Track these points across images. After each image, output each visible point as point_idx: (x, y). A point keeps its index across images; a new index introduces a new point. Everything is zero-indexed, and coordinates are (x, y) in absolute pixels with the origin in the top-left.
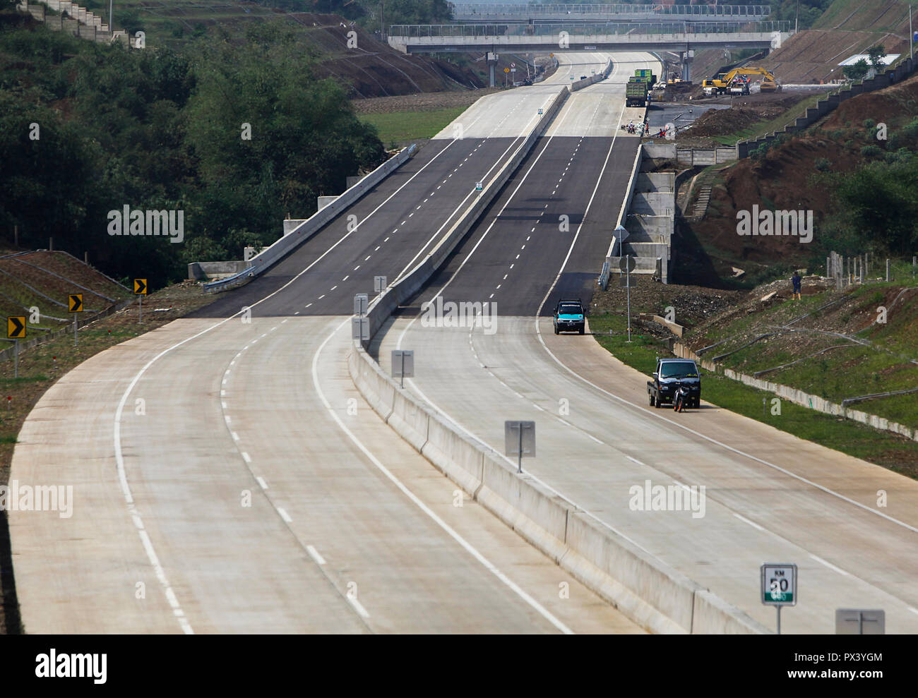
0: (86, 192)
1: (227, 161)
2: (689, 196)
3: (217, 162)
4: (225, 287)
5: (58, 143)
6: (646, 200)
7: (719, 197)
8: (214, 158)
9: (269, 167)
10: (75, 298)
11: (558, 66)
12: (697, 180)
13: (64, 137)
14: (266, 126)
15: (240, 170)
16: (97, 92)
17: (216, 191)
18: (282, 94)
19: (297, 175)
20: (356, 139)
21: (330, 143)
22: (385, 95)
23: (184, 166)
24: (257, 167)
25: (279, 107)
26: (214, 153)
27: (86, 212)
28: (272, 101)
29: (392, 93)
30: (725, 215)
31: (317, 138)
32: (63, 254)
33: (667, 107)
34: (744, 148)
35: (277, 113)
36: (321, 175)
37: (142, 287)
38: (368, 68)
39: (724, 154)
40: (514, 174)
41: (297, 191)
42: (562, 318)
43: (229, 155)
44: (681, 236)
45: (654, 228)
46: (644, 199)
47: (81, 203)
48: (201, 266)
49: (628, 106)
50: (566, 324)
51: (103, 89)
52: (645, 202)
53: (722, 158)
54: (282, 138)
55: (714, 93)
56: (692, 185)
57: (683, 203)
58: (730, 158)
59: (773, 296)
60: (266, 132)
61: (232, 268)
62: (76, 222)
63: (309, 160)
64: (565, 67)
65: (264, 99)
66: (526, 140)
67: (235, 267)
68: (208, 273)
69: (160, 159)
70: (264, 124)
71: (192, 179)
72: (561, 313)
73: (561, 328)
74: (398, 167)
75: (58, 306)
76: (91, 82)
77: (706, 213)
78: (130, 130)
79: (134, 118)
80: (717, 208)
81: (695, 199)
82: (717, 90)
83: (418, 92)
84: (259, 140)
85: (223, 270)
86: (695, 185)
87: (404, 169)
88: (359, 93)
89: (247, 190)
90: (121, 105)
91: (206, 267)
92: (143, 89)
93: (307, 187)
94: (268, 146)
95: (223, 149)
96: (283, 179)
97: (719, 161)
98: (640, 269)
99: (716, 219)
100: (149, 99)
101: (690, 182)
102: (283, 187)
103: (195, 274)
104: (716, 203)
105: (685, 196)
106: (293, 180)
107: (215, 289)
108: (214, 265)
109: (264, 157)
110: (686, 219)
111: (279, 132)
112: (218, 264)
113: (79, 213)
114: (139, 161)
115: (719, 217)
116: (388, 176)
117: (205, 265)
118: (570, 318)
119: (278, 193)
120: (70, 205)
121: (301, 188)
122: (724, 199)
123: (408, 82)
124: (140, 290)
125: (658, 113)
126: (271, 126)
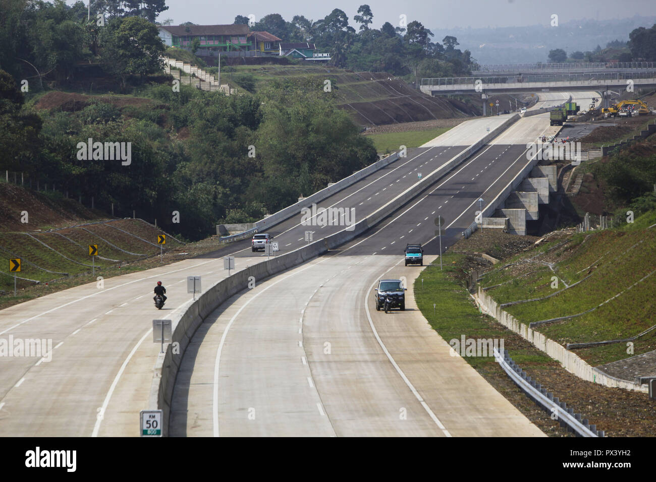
0: (157, 182)
1: (280, 163)
2: (570, 180)
3: (274, 163)
4: (235, 239)
5: (140, 152)
6: (531, 183)
7: (588, 181)
8: (272, 161)
9: (306, 166)
10: (93, 247)
11: (537, 102)
12: (575, 170)
13: (143, 148)
14: (304, 141)
15: (288, 168)
16: (205, 122)
17: (273, 181)
18: (315, 121)
19: (323, 170)
20: (359, 148)
21: (342, 151)
22: (411, 121)
23: (256, 166)
24: (298, 166)
25: (313, 128)
26: (272, 158)
27: (157, 195)
28: (308, 126)
29: (417, 120)
30: (592, 192)
31: (335, 147)
32: (139, 220)
33: (576, 126)
34: (605, 149)
35: (311, 132)
36: (337, 170)
37: (163, 239)
38: (402, 105)
39: (594, 154)
40: (454, 168)
41: (323, 180)
42: (408, 256)
43: (281, 159)
44: (564, 205)
45: (527, 200)
46: (530, 182)
47: (154, 190)
48: (225, 226)
49: (552, 125)
50: (410, 260)
51: (208, 121)
52: (530, 184)
53: (592, 156)
54: (313, 148)
55: (609, 116)
56: (572, 173)
57: (566, 184)
58: (598, 156)
59: (542, 241)
60: (304, 145)
61: (244, 227)
62: (151, 201)
63: (330, 161)
64: (542, 102)
65: (303, 125)
66: (471, 147)
67: (246, 227)
68: (230, 231)
69: (238, 162)
70: (303, 140)
71: (260, 174)
72: (408, 253)
73: (408, 262)
74: (387, 165)
75: (123, 252)
76: (201, 116)
77: (580, 190)
78: (223, 144)
79: (226, 137)
80: (587, 188)
81: (573, 182)
82: (611, 115)
83: (435, 119)
84: (300, 149)
85: (239, 229)
86: (574, 173)
87: (389, 166)
88: (395, 120)
89: (292, 181)
90: (219, 130)
91: (228, 227)
92: (232, 119)
93: (329, 178)
94: (305, 153)
95: (278, 156)
96: (315, 173)
97: (590, 159)
98: (496, 225)
99: (585, 194)
100: (236, 125)
101: (571, 173)
102: (314, 178)
103: (220, 232)
104: (586, 184)
105: (567, 180)
106: (320, 173)
107: (228, 241)
108: (233, 226)
109: (303, 160)
110: (567, 194)
111: (312, 144)
112: (237, 225)
113: (153, 195)
114: (225, 164)
115: (587, 193)
116: (377, 171)
117: (227, 226)
118: (414, 256)
119: (311, 182)
120: (147, 190)
121: (325, 178)
122: (591, 182)
123: (428, 113)
124: (161, 242)
125: (570, 129)
126: (308, 141)
